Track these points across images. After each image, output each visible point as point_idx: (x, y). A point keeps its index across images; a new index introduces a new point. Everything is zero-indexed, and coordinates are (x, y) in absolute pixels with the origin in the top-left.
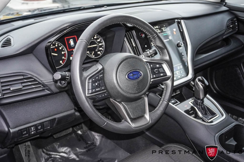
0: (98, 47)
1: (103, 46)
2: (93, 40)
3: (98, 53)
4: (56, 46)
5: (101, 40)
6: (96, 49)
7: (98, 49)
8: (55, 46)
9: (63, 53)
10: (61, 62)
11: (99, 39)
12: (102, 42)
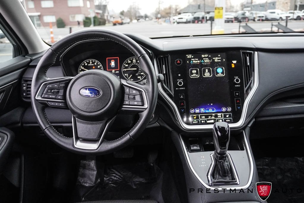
0: (140, 71)
3: (138, 77)
4: (95, 64)
6: (137, 73)
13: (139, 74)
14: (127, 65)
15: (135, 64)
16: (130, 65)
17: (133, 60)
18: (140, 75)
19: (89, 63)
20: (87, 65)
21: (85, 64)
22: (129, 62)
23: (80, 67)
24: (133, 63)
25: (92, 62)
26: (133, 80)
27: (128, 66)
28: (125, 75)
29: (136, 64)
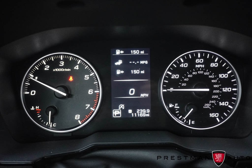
0: (216, 97)
1: (235, 96)
2: (205, 71)
3: (212, 115)
4: (77, 68)
5: (234, 78)
6: (208, 102)
7: (213, 102)
8: (72, 68)
9: (90, 92)
10: (77, 117)
11: (225, 72)
12: (235, 82)
13: (212, 104)
14: (175, 76)
15: (201, 72)
16: (186, 77)
17: (197, 61)
18: (216, 108)
19: (54, 64)
20: (51, 69)
21: (43, 66)
22: (182, 65)
23: (28, 76)
24: (196, 71)
25: (64, 60)
26: (193, 122)
27: (180, 78)
28: (171, 106)
29: (205, 74)
